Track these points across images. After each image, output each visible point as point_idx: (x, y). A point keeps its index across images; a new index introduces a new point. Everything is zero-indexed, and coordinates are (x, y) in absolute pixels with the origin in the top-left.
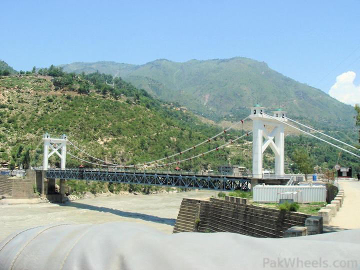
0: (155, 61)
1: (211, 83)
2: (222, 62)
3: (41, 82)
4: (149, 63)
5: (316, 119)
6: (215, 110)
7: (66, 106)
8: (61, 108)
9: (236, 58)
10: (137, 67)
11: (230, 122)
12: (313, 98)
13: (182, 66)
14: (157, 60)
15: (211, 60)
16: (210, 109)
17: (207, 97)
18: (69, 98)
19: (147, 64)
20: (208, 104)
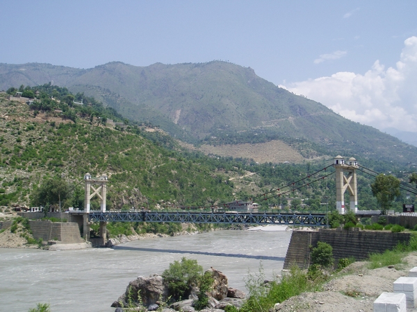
0: (106, 64)
1: (183, 95)
2: (196, 66)
3: (15, 105)
4: (99, 66)
5: (318, 141)
6: (189, 129)
7: (52, 135)
8: (46, 137)
9: (214, 62)
10: (82, 72)
11: (212, 146)
12: (312, 114)
13: (143, 72)
14: (110, 63)
15: (181, 64)
16: (184, 129)
17: (178, 112)
18: (53, 125)
19: (96, 67)
20: (179, 122)
